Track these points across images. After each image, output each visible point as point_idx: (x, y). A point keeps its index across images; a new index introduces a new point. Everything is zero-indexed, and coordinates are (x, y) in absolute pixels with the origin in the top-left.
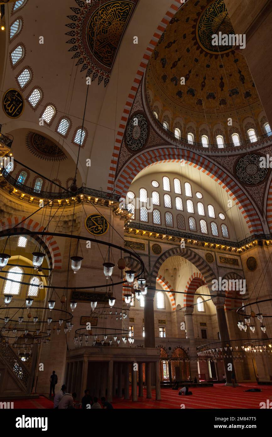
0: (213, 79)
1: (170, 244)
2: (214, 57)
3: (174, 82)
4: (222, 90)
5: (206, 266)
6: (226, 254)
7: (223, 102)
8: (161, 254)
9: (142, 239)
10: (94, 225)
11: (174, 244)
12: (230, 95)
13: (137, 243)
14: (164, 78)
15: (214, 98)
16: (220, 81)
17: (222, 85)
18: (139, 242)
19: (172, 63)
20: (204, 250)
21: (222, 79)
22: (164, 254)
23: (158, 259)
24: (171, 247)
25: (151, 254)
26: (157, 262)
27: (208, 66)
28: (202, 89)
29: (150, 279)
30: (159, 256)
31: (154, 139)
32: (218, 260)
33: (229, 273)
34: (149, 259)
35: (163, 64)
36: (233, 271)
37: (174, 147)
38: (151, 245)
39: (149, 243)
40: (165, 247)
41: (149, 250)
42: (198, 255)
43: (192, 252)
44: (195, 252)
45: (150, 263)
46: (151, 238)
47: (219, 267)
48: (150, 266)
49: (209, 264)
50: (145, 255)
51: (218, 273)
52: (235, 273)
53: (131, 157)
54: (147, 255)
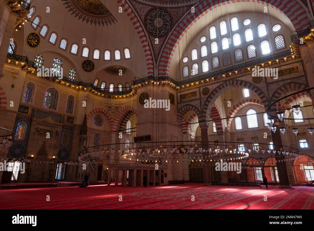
1: (217, 83)
8: (209, 93)
9: (194, 88)
13: (191, 93)
18: (192, 92)
22: (212, 93)
23: (207, 99)
24: (217, 85)
25: (202, 97)
26: (207, 101)
29: (201, 115)
30: (208, 96)
34: (201, 101)
36: (289, 81)
38: (201, 90)
40: (211, 88)
41: (200, 94)
42: (244, 81)
43: (237, 81)
44: (241, 80)
45: (201, 104)
46: (201, 85)
47: (269, 83)
48: (201, 106)
49: (257, 85)
50: (197, 99)
51: (268, 90)
52: (292, 83)
53: (165, 39)
54: (199, 99)
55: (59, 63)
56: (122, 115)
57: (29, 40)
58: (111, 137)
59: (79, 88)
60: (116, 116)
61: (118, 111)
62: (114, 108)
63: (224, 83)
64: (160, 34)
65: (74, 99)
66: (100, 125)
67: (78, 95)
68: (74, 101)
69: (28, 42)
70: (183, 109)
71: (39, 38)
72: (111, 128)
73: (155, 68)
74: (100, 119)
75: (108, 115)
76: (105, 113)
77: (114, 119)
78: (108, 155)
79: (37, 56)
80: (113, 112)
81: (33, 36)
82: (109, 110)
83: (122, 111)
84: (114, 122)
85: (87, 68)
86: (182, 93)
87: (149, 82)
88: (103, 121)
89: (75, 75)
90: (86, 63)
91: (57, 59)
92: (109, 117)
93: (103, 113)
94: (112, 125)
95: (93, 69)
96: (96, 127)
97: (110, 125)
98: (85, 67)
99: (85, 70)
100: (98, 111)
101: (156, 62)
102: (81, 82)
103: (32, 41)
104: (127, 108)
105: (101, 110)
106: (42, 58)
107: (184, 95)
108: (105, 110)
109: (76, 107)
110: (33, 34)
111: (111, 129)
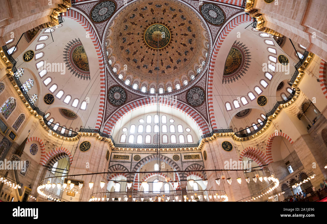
0: (166, 59)
1: (147, 153)
2: (161, 50)
3: (145, 67)
4: (173, 62)
5: (173, 163)
6: (190, 153)
7: (175, 68)
8: (140, 160)
10: (84, 146)
11: (150, 154)
12: (178, 63)
13: (124, 156)
14: (138, 67)
15: (170, 67)
16: (170, 59)
17: (172, 60)
19: (140, 60)
20: (172, 153)
21: (170, 58)
22: (142, 160)
23: (137, 164)
24: (147, 155)
25: (133, 161)
26: (137, 165)
27: (161, 55)
28: (162, 66)
30: (138, 161)
31: (132, 97)
32: (183, 158)
33: (191, 165)
34: (131, 164)
35: (135, 62)
36: (194, 163)
37: (147, 98)
38: (133, 156)
39: (132, 155)
40: (143, 156)
41: (132, 159)
42: (167, 157)
43: (162, 156)
44: (165, 156)
45: (131, 167)
46: (134, 152)
47: (183, 162)
48: (131, 168)
49: (176, 161)
50: (129, 162)
51: (182, 166)
52: (196, 164)
53: (117, 109)
54: (130, 162)
55: (31, 84)
56: (55, 154)
57: (27, 54)
58: (39, 169)
59: (33, 112)
60: (49, 153)
61: (53, 149)
62: (51, 145)
63: (152, 155)
64: (115, 103)
65: (24, 119)
66: (34, 154)
67: (29, 117)
68: (23, 120)
69: (25, 54)
70: (114, 167)
71: (33, 57)
72: (41, 161)
73: (102, 125)
74: (36, 148)
75: (43, 148)
76: (42, 145)
77: (47, 154)
78: (31, 185)
79: (21, 68)
80: (49, 148)
81: (31, 53)
82: (45, 144)
83: (57, 151)
84: (46, 157)
85: (47, 100)
86: (116, 154)
87: (95, 134)
88: (37, 151)
89: (36, 101)
90: (49, 96)
91: (32, 80)
92: (44, 151)
93: (40, 144)
94: (44, 159)
95: (51, 103)
96: (29, 154)
97: (41, 158)
98: (46, 98)
99: (45, 101)
100: (37, 140)
101: (104, 122)
102: (38, 108)
103: (28, 56)
104: (62, 149)
105: (39, 141)
106: (24, 72)
107: (118, 156)
108: (43, 143)
109: (22, 127)
110: (32, 52)
111: (41, 163)
